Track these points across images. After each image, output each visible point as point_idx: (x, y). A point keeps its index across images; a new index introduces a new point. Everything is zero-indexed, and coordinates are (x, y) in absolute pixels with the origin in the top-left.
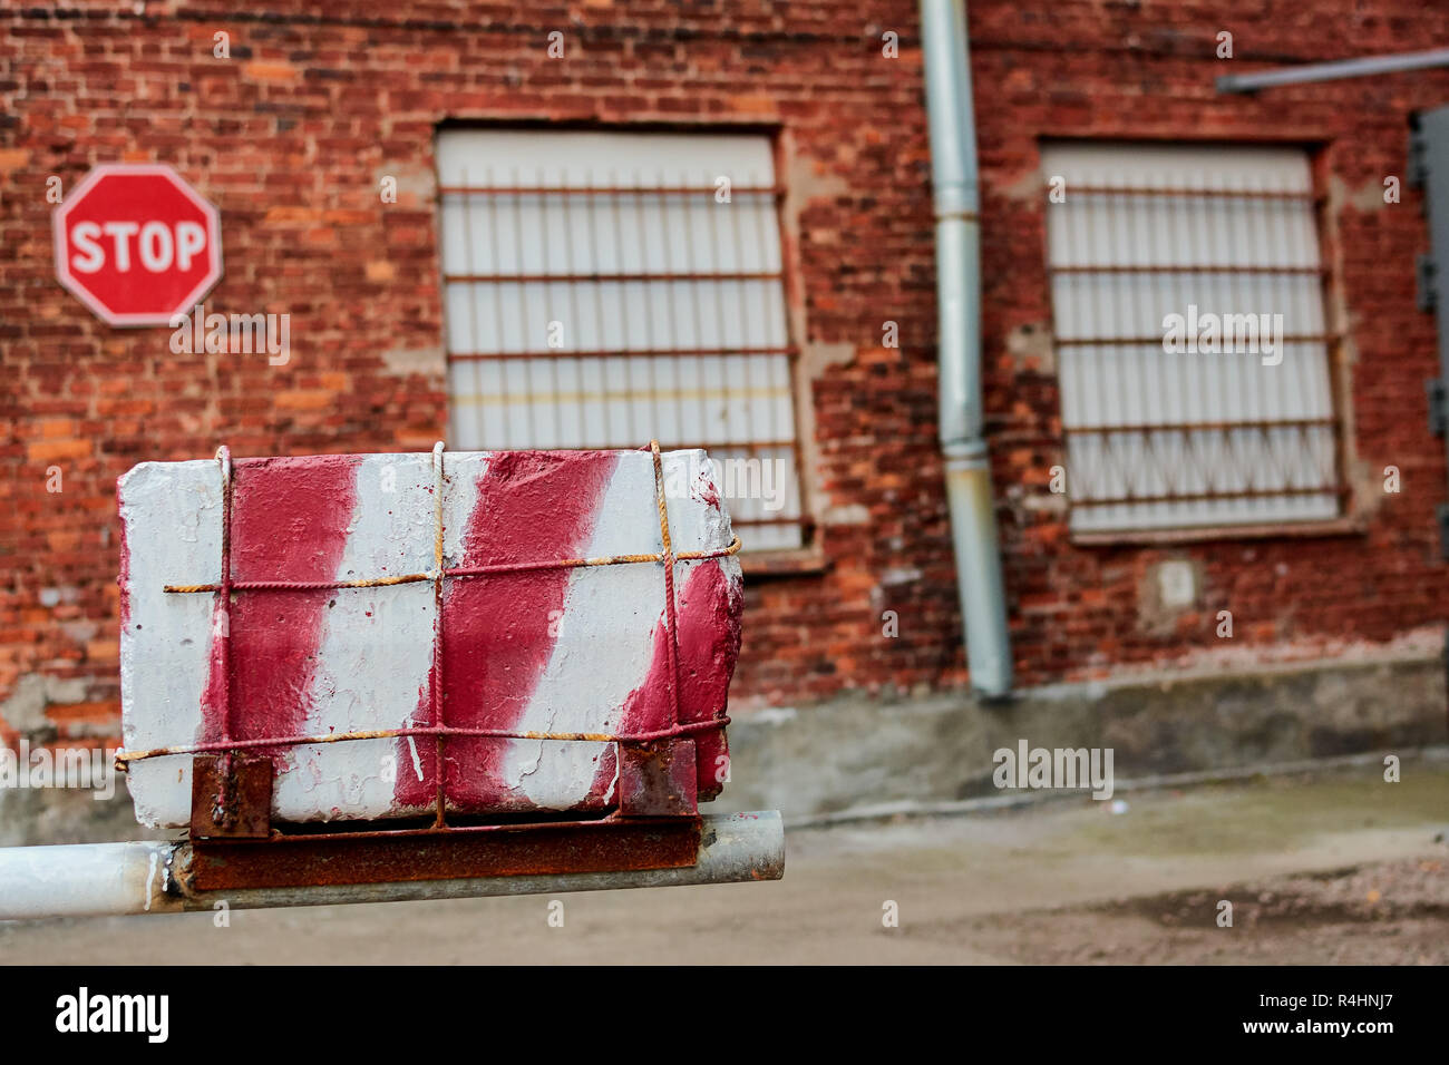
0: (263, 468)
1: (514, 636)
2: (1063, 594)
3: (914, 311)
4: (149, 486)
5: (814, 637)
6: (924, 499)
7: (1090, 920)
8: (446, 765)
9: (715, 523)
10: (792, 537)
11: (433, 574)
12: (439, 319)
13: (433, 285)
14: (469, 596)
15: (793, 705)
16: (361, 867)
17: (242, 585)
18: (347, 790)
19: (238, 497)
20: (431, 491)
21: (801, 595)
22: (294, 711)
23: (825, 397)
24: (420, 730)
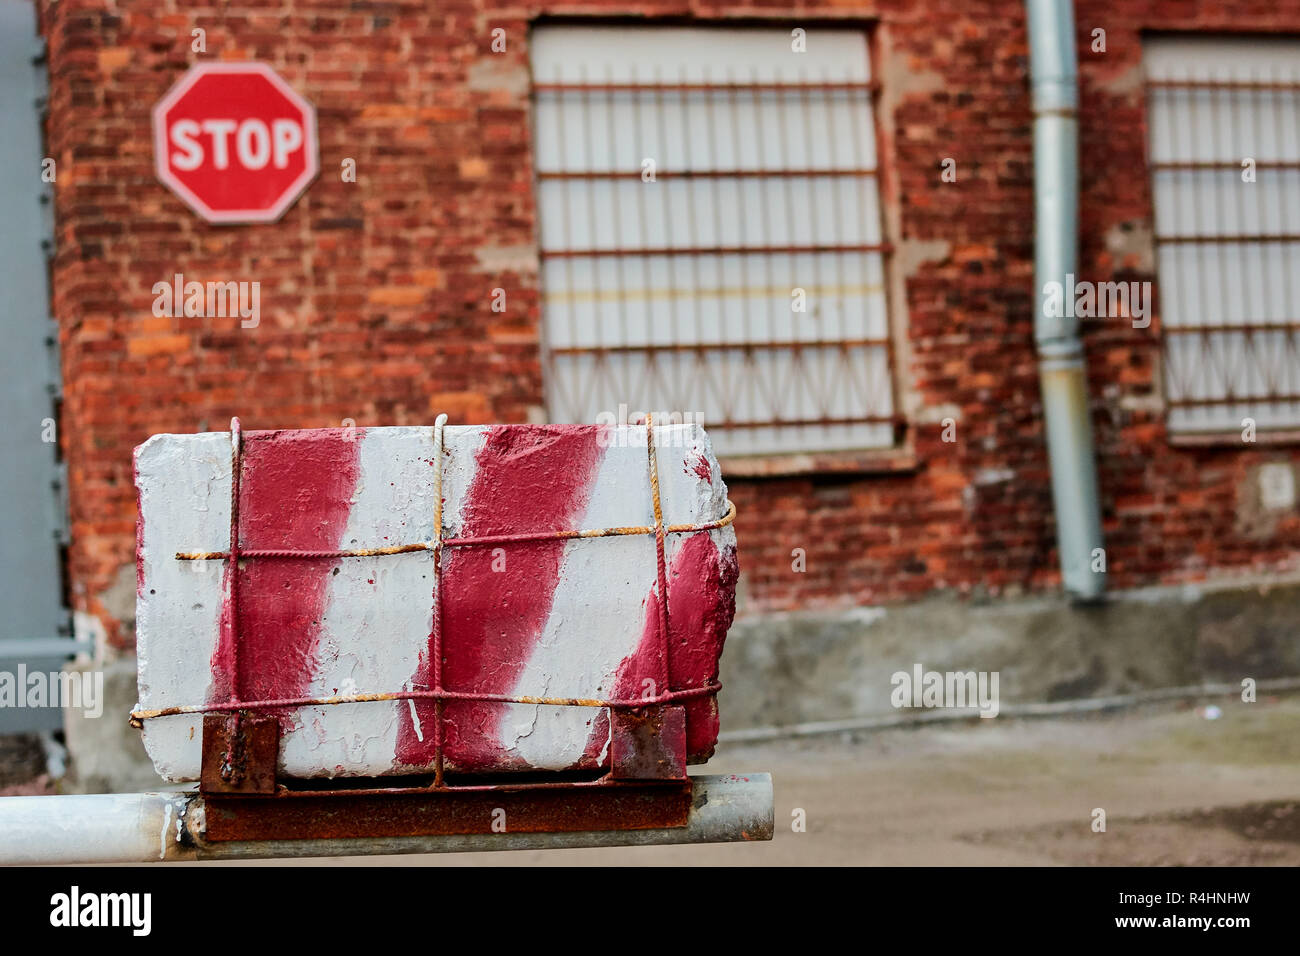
0: (270, 441)
1: (511, 604)
2: (1159, 495)
3: (1011, 208)
4: (162, 457)
5: (904, 537)
6: (1019, 398)
7: (1173, 831)
8: (445, 727)
9: (707, 496)
10: (884, 436)
11: (431, 545)
12: (532, 216)
13: (526, 182)
14: (466, 565)
15: (883, 604)
16: (364, 822)
17: (250, 553)
18: (350, 750)
19: (247, 469)
20: (431, 463)
21: (894, 494)
22: (299, 673)
23: (918, 295)
24: (419, 694)
